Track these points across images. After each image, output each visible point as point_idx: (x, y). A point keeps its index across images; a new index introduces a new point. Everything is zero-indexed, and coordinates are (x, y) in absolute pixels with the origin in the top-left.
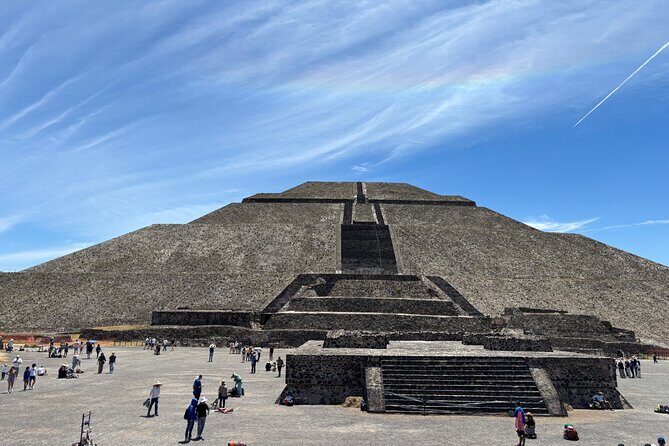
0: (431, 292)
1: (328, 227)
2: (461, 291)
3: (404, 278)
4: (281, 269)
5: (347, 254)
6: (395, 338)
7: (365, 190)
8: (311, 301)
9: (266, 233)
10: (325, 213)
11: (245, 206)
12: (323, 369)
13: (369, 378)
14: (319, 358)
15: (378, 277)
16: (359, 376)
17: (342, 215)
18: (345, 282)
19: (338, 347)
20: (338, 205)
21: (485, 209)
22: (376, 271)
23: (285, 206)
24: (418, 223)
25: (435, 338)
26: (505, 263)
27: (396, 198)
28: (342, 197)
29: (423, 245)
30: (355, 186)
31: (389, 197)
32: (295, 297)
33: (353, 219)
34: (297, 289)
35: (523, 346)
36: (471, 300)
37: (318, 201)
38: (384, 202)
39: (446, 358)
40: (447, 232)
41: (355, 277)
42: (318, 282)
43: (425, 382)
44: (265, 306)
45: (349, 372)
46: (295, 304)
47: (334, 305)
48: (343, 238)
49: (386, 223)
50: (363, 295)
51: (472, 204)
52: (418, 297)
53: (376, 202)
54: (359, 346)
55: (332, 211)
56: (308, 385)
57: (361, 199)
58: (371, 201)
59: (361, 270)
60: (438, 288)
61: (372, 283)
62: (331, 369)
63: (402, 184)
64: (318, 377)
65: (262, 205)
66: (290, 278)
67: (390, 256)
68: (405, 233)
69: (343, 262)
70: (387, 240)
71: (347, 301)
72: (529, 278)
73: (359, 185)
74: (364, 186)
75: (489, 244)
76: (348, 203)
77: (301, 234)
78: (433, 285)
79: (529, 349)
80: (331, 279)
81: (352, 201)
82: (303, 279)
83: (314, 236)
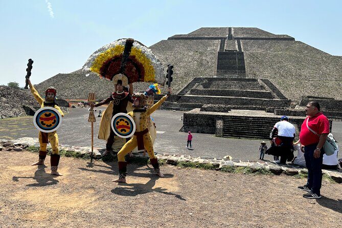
0: (262, 87)
1: (211, 53)
2: (277, 87)
3: (249, 80)
4: (187, 75)
5: (220, 67)
6: (234, 108)
7: (233, 32)
8: (200, 91)
9: (179, 56)
10: (210, 46)
11: (169, 42)
12: (199, 119)
13: (217, 123)
14: (197, 115)
15: (235, 80)
16: (214, 123)
17: (219, 47)
18: (217, 82)
19: (206, 111)
20: (217, 41)
21: (299, 42)
22: (235, 76)
23: (189, 42)
24: (260, 51)
25: (254, 109)
26: (305, 72)
27: (249, 36)
28: (220, 36)
29: (261, 63)
30: (228, 30)
31: (245, 36)
32: (192, 88)
33: (225, 48)
34: (194, 85)
35: (292, 114)
36: (282, 91)
37: (206, 38)
38: (242, 39)
39: (253, 117)
40: (275, 55)
41: (223, 79)
42: (204, 82)
43: (242, 127)
44: (178, 92)
45: (210, 121)
46: (192, 92)
47: (211, 93)
48: (219, 59)
49: (243, 51)
50: (226, 88)
51: (293, 39)
52: (254, 89)
53: (238, 39)
54: (216, 111)
55: (214, 44)
56: (193, 126)
57: (230, 37)
58: (235, 39)
59: (227, 76)
60: (266, 85)
61: (231, 83)
62: (202, 120)
63: (254, 28)
64: (196, 122)
65: (178, 41)
66: (191, 80)
67: (242, 69)
68: (252, 56)
69: (217, 72)
70: (242, 60)
71: (217, 91)
72: (317, 80)
73: (230, 29)
74: (233, 29)
75: (298, 62)
76: (223, 39)
77: (197, 57)
78: (263, 83)
79: (295, 115)
80: (211, 80)
81: (225, 38)
82: (196, 80)
83: (204, 58)
